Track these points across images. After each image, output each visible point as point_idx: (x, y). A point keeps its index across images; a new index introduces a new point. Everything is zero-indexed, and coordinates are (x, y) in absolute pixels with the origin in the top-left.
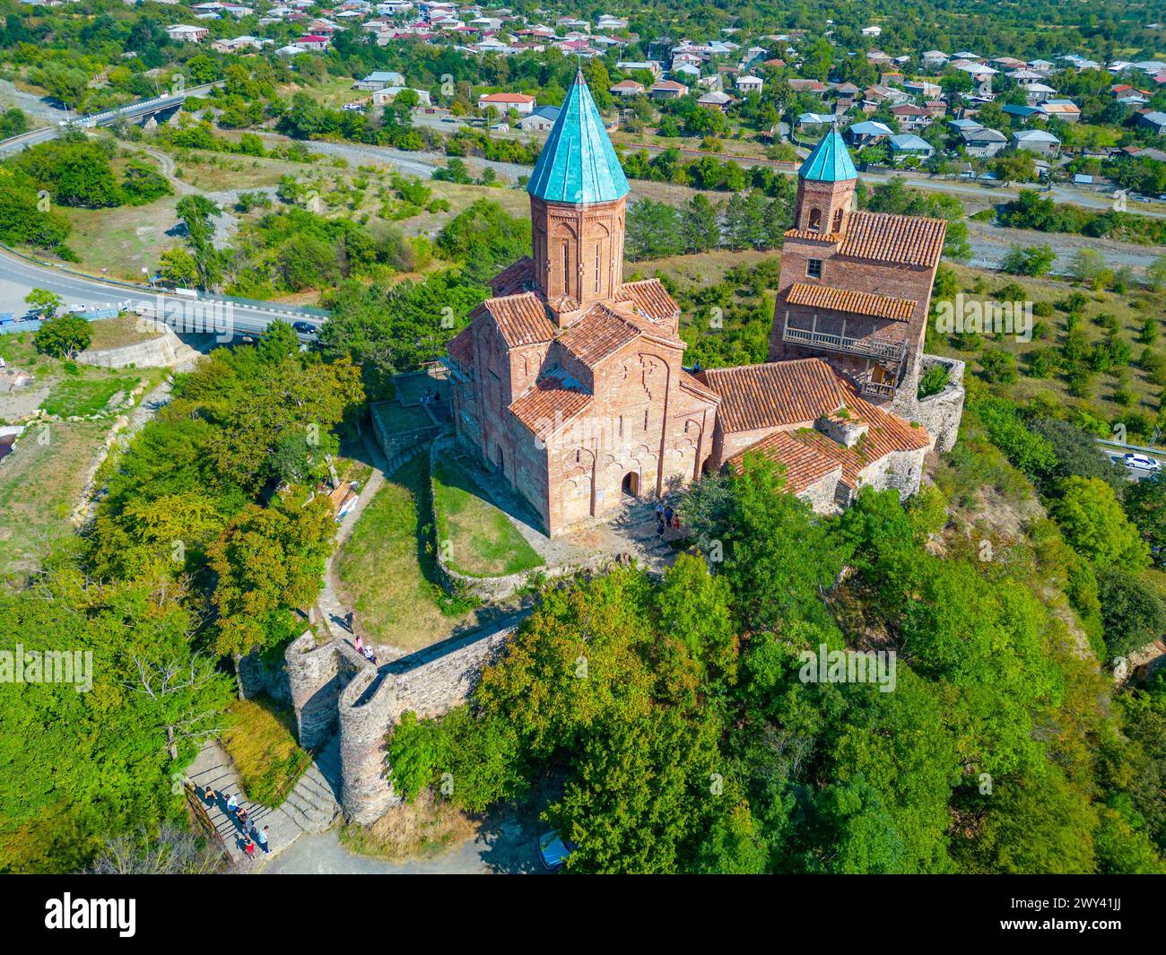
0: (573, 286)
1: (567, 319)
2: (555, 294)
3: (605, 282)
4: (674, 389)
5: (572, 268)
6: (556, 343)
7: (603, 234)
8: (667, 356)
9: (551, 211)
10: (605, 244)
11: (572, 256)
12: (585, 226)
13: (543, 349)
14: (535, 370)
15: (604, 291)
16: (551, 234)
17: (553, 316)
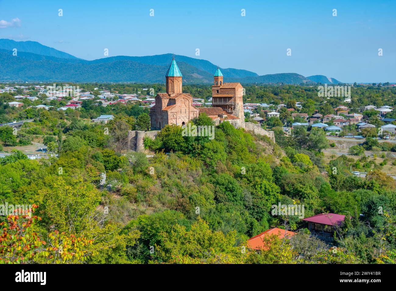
0: (173, 90)
1: (172, 95)
2: (170, 92)
3: (178, 90)
4: (190, 106)
5: (173, 87)
6: (170, 99)
7: (178, 82)
8: (188, 99)
9: (169, 78)
10: (178, 83)
11: (173, 85)
12: (175, 80)
13: (168, 100)
14: (166, 104)
15: (178, 92)
16: (169, 82)
17: (169, 95)
